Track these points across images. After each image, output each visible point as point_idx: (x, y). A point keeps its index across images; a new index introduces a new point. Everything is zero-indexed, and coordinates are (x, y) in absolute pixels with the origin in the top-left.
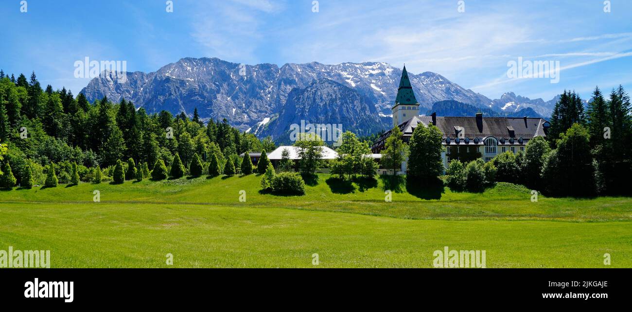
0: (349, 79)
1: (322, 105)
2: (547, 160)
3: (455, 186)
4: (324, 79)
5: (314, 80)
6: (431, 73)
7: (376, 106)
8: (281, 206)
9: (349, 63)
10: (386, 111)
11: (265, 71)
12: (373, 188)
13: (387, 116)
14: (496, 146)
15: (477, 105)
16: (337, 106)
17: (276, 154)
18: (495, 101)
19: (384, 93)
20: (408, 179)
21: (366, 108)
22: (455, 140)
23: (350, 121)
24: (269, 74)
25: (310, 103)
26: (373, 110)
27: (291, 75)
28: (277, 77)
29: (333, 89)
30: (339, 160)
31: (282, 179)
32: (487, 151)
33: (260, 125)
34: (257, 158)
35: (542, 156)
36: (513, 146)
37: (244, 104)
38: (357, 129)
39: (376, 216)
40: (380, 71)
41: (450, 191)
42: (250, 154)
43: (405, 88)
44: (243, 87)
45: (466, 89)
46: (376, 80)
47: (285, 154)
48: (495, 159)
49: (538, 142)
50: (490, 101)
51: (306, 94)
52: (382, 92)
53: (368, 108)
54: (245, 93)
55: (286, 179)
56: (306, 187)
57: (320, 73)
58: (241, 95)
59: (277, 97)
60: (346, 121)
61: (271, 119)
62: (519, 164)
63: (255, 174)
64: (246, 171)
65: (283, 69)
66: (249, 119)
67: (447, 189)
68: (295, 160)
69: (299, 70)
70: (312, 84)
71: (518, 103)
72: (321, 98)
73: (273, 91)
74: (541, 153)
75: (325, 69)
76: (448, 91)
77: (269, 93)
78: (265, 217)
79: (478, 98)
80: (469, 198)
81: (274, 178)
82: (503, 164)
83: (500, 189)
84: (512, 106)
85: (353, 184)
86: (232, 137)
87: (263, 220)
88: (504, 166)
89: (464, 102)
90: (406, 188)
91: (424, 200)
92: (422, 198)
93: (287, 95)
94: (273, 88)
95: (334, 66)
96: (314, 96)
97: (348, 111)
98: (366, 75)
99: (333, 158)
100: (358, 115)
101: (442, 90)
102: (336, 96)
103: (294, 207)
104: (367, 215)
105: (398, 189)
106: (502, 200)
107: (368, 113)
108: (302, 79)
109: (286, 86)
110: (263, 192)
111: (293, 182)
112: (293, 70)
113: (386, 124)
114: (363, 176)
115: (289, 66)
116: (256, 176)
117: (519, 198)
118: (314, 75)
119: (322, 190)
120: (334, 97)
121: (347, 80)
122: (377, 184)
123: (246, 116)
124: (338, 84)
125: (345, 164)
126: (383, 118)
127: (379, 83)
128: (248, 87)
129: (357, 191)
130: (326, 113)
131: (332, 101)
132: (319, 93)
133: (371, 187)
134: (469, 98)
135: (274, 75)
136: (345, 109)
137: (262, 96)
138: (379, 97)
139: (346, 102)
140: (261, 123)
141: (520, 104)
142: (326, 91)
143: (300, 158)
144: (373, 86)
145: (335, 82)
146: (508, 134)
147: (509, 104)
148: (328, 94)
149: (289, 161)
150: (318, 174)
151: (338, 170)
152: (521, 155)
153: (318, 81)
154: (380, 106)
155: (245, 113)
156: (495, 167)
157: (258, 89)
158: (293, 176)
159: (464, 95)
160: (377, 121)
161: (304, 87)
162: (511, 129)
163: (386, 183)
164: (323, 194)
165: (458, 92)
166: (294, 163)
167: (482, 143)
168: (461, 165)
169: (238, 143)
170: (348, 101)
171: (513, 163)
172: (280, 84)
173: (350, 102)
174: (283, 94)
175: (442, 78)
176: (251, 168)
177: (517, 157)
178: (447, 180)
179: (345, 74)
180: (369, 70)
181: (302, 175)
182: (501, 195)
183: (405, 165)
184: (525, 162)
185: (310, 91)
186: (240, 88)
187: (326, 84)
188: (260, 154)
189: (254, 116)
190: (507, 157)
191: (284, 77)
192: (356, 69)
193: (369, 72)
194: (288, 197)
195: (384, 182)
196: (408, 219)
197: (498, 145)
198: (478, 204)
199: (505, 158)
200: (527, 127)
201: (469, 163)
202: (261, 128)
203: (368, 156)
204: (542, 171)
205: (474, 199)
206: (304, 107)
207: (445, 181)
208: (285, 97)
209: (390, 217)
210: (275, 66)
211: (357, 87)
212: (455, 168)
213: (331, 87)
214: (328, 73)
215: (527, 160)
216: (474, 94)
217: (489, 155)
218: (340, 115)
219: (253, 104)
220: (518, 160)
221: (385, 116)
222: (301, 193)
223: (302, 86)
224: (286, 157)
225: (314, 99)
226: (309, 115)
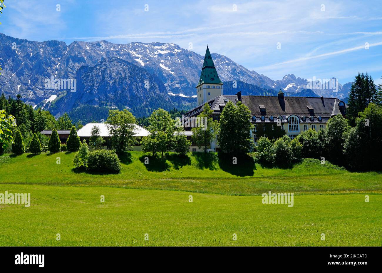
0: (138, 58)
1: (111, 83)
2: (349, 137)
3: (266, 163)
4: (113, 57)
5: (103, 58)
6: (217, 54)
7: (165, 85)
8: (100, 184)
9: (138, 43)
10: (176, 90)
11: (52, 48)
12: (187, 165)
13: (177, 95)
14: (299, 124)
15: (262, 85)
16: (127, 84)
17: (85, 131)
18: (278, 82)
19: (172, 73)
20: (219, 156)
21: (155, 87)
22: (261, 118)
23: (140, 99)
24: (57, 51)
25: (99, 81)
26: (163, 89)
27: (79, 52)
28: (64, 54)
29: (123, 68)
30: (153, 137)
31: (97, 157)
32: (290, 129)
33: (46, 102)
34: (67, 135)
35: (343, 134)
36: (313, 124)
37: (29, 81)
38: (147, 107)
39: (203, 193)
40: (168, 51)
41: (261, 168)
42: (58, 132)
43: (209, 67)
44: (29, 63)
45: (251, 71)
46: (165, 60)
47: (95, 131)
48: (299, 136)
49: (338, 120)
50: (273, 82)
51: (95, 72)
52: (171, 72)
53: (157, 87)
54: (31, 69)
55: (101, 157)
56: (121, 166)
57: (109, 52)
58: (27, 72)
59: (64, 74)
60: (136, 99)
61: (58, 96)
62: (322, 141)
63: (63, 152)
64: (54, 149)
65: (72, 47)
66: (34, 96)
67: (257, 165)
68: (104, 137)
69: (88, 48)
70: (102, 62)
71: (299, 85)
72: (111, 76)
73: (61, 68)
74: (341, 131)
75: (115, 48)
76: (234, 72)
77: (57, 70)
78: (95, 196)
79: (262, 79)
80: (280, 174)
81: (88, 156)
82: (308, 141)
83: (307, 164)
84: (293, 87)
85: (167, 162)
86: (27, 114)
87: (94, 199)
88: (309, 143)
89: (249, 83)
90: (219, 165)
91: (239, 177)
92: (233, 174)
93: (75, 72)
94: (60, 65)
95: (123, 45)
96: (104, 74)
97: (137, 90)
98: (155, 55)
100: (147, 93)
101: (228, 71)
102: (125, 75)
103: (112, 185)
104: (194, 192)
105: (212, 166)
106: (310, 175)
107: (157, 92)
108: (91, 57)
109: (74, 64)
110: (78, 170)
111: (109, 161)
112: (81, 48)
113: (175, 103)
114: (176, 153)
115: (78, 44)
116: (66, 154)
117: (326, 173)
118: (104, 54)
119: (137, 168)
120: (123, 75)
121: (136, 60)
122: (191, 161)
123: (31, 93)
124: (128, 63)
125: (159, 141)
126: (172, 97)
127: (168, 63)
128: (34, 63)
129: (172, 168)
130: (115, 90)
131: (122, 79)
132: (109, 72)
133: (185, 165)
134: (254, 79)
135: (61, 52)
136: (134, 87)
137: (49, 73)
138: (168, 76)
139: (136, 81)
140: (48, 100)
141: (300, 85)
142: (115, 70)
143: (112, 135)
144: (162, 66)
145: (124, 61)
146: (308, 112)
147: (290, 85)
148: (118, 73)
149: (98, 139)
150: (131, 152)
151: (152, 147)
152: (323, 133)
153: (107, 59)
154: (169, 85)
155: (30, 89)
156: (301, 143)
157: (44, 66)
158: (109, 154)
159: (249, 76)
160: (167, 100)
161: (93, 65)
162: (311, 108)
163: (199, 161)
164: (139, 172)
165: (243, 73)
166: (105, 141)
167: (286, 121)
168: (269, 142)
169: (33, 120)
170: (138, 79)
171: (316, 140)
172: (68, 62)
173: (140, 81)
174: (71, 71)
175: (228, 59)
176: (59, 146)
177: (320, 134)
178: (257, 157)
179: (134, 53)
180: (158, 51)
181: (117, 153)
182: (309, 171)
183: (215, 143)
184: (328, 139)
185: (99, 69)
186: (26, 65)
187: (116, 63)
188: (69, 132)
189: (40, 93)
190: (311, 134)
191: (73, 55)
192: (145, 48)
193: (158, 52)
194: (104, 176)
195: (197, 159)
196: (236, 195)
197: (300, 123)
198: (292, 180)
199: (309, 135)
200: (324, 106)
201: (276, 140)
202: (47, 105)
203: (181, 133)
204: (344, 147)
205: (285, 175)
206: (93, 85)
207: (255, 158)
208: (73, 74)
209: (218, 194)
210: (63, 43)
211: (146, 66)
212: (264, 145)
213: (120, 65)
214: (117, 52)
215: (330, 137)
216: (258, 75)
217: (293, 133)
218: (129, 93)
219: (40, 81)
220: (321, 137)
221: (174, 95)
222: (117, 172)
223: (91, 64)
224: (96, 134)
225: (104, 77)
226: (98, 93)
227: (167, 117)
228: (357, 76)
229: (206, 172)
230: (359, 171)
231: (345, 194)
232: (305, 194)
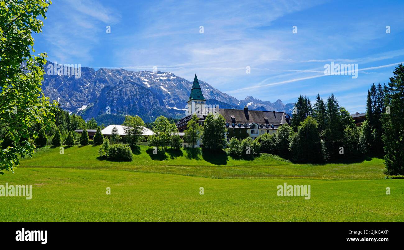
0: (145, 82)
1: (126, 98)
2: (293, 139)
3: (235, 156)
4: (128, 80)
5: (121, 81)
6: (201, 81)
7: (164, 101)
8: (118, 169)
9: (145, 71)
10: (171, 105)
11: (85, 73)
12: (180, 156)
13: (172, 108)
14: (258, 130)
15: (230, 103)
16: (137, 99)
17: (108, 130)
18: (241, 101)
19: (169, 93)
20: (203, 150)
21: (157, 102)
22: (232, 125)
23: (146, 110)
24: (88, 75)
25: (118, 97)
26: (162, 103)
27: (104, 76)
28: (93, 77)
29: (135, 88)
30: (156, 136)
31: (116, 149)
32: (252, 133)
33: (79, 111)
34: (94, 133)
35: (289, 137)
36: (268, 130)
37: (67, 95)
38: (151, 116)
39: (192, 176)
40: (167, 78)
41: (232, 159)
42: (87, 131)
43: (196, 88)
44: (67, 82)
45: (223, 93)
46: (164, 83)
47: (115, 130)
48: (259, 138)
49: (286, 127)
50: (238, 101)
51: (115, 90)
52: (168, 92)
53: (158, 102)
54: (68, 87)
55: (119, 149)
56: (133, 156)
57: (125, 77)
58: (65, 89)
59: (93, 91)
60: (143, 110)
61: (87, 106)
62: (275, 142)
63: (91, 145)
64: (84, 142)
65: (99, 72)
66: (70, 106)
67: (229, 157)
68: (121, 135)
69: (110, 74)
70: (120, 84)
71: (256, 103)
72: (126, 94)
73: (90, 87)
74: (288, 135)
75: (129, 74)
76: (211, 93)
77: (87, 88)
78: (115, 177)
79: (231, 99)
80: (245, 164)
81: (109, 148)
82: (264, 141)
83: (264, 158)
84: (252, 105)
85: (166, 154)
86: (64, 118)
87: (114, 179)
88: (265, 143)
89: (222, 101)
90: (203, 157)
91: (216, 165)
92: (212, 163)
93: (100, 90)
94: (90, 85)
95: (135, 72)
96: (121, 92)
97: (144, 103)
98: (157, 80)
99: (152, 135)
100: (151, 106)
101: (208, 93)
102: (136, 93)
103: (126, 169)
104: (186, 175)
105: (197, 157)
106: (266, 165)
107: (158, 106)
108: (112, 80)
109: (100, 84)
110: (101, 158)
111: (124, 152)
112: (105, 73)
113: (170, 113)
114: (172, 148)
115: (103, 70)
116: (93, 146)
117: (277, 164)
118: (121, 78)
119: (144, 157)
120: (135, 93)
121: (144, 83)
122: (183, 153)
123: (68, 104)
124: (138, 85)
125: (160, 139)
126: (168, 109)
127: (166, 86)
128: (71, 83)
129: (169, 158)
130: (129, 104)
131: (134, 96)
132: (124, 91)
133: (179, 156)
134: (225, 99)
135: (91, 76)
136: (142, 102)
137: (81, 90)
138: (166, 95)
139: (143, 98)
140: (80, 109)
141: (257, 104)
142: (129, 89)
143: (126, 134)
144: (162, 87)
145: (135, 83)
146: (264, 121)
147: (250, 104)
148: (131, 91)
149: (117, 136)
150: (140, 146)
151: (156, 143)
152: (275, 136)
153: (124, 82)
154: (167, 101)
155: (67, 101)
156: (260, 143)
157: (78, 85)
158: (124, 147)
159: (222, 96)
160: (165, 111)
161: (114, 85)
162: (266, 119)
163: (188, 153)
164: (145, 160)
165: (218, 94)
166: (121, 138)
167: (249, 127)
168: (238, 141)
169: (69, 122)
170: (145, 96)
171: (270, 141)
172: (95, 82)
173: (146, 98)
174: (98, 89)
175: (208, 85)
176: (88, 141)
177: (273, 137)
178: (229, 151)
179: (143, 78)
180: (160, 77)
181: (130, 146)
182: (265, 162)
183: (200, 142)
184: (278, 141)
185: (118, 89)
186: (65, 83)
187: (130, 84)
188: (95, 131)
189: (75, 104)
190: (266, 137)
191: (99, 78)
192: (151, 75)
193: (160, 78)
194: (121, 163)
195: (187, 152)
196: (216, 178)
197: (259, 129)
198: (254, 168)
199: (265, 137)
200: (276, 118)
201: (242, 140)
202: (79, 112)
203: (176, 134)
204: (290, 146)
205: (249, 165)
206: (113, 99)
207: (227, 152)
208: (99, 91)
209: (203, 177)
210: (92, 70)
211: (151, 87)
212: (234, 143)
213: (133, 86)
214: (131, 77)
215: (280, 139)
216: (228, 96)
217: (254, 135)
218: (139, 106)
219: (75, 95)
220: (274, 139)
221: (170, 108)
222: (130, 160)
223: (112, 85)
224: (115, 133)
225: (121, 94)
226: (117, 105)
227: (167, 122)
228: (299, 97)
229: (193, 162)
230: (300, 163)
231: (293, 179)
232: (264, 178)
